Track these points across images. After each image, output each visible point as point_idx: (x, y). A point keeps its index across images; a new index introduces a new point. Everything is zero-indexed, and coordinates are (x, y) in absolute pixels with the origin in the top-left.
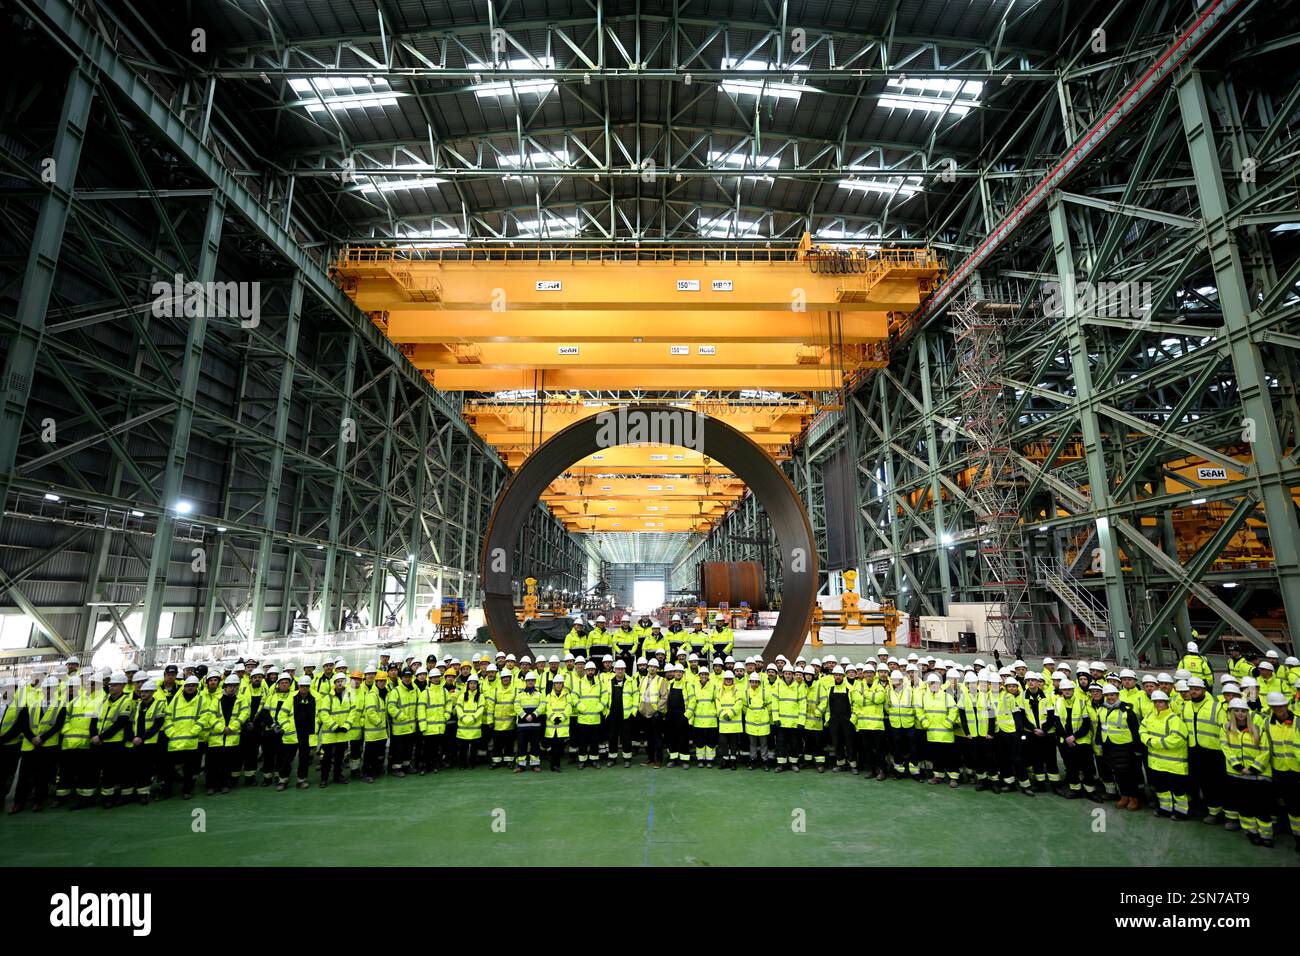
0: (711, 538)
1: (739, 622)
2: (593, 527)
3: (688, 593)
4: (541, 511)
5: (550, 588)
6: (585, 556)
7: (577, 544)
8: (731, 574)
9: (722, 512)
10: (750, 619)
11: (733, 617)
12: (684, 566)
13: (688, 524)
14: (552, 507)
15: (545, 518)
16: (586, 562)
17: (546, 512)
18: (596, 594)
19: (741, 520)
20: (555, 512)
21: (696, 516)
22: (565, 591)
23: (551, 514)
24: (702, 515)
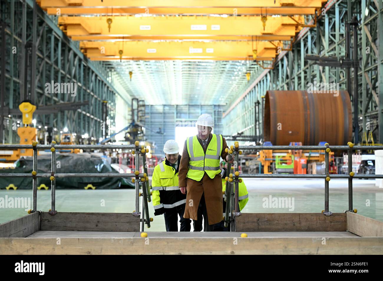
0: (275, 69)
1: (315, 168)
2: (121, 52)
3: (245, 139)
4: (50, 30)
5: (66, 129)
6: (112, 93)
7: (101, 77)
8: (305, 107)
9: (292, 32)
10: (330, 165)
11: (309, 162)
12: (240, 106)
13: (246, 49)
14: (66, 26)
15: (56, 40)
16: (113, 101)
17: (58, 32)
18: (127, 139)
19: (318, 43)
20: (69, 32)
21: (257, 38)
22: (85, 136)
23: (65, 35)
24: (266, 36)
